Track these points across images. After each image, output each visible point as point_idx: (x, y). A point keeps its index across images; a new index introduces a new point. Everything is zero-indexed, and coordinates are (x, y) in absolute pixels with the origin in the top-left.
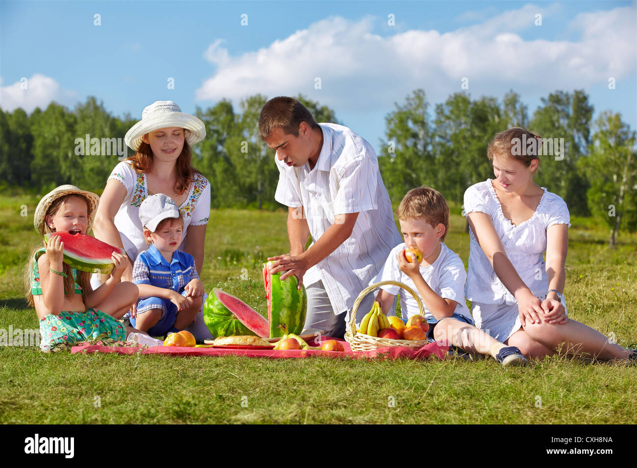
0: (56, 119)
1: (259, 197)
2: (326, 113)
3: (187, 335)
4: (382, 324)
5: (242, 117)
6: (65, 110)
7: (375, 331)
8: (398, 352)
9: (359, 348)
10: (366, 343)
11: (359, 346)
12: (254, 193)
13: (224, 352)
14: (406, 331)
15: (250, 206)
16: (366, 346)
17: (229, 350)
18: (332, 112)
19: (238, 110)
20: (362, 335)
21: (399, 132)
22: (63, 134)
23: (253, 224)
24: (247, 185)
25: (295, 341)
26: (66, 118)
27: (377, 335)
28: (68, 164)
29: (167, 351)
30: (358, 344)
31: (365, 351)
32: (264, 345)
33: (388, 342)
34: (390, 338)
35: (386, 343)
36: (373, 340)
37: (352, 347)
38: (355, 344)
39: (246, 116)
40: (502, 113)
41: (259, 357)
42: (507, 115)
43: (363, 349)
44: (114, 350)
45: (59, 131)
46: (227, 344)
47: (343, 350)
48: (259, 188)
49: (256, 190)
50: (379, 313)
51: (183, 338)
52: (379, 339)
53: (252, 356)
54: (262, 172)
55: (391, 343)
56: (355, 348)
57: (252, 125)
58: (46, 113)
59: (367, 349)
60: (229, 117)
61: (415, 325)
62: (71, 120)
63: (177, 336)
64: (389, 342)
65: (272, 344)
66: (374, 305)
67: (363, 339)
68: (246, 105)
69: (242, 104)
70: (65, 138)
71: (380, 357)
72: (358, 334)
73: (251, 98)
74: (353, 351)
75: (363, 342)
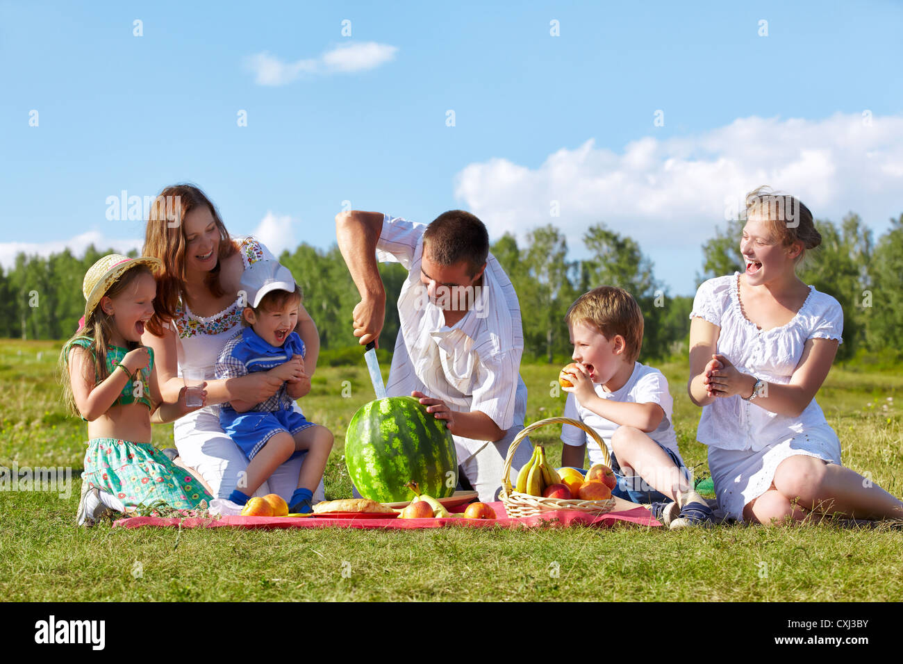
0: (309, 263)
1: (549, 348)
2: (628, 246)
3: (275, 499)
4: (547, 478)
5: (527, 253)
6: (318, 252)
7: (537, 488)
8: (569, 518)
9: (517, 513)
10: (524, 505)
11: (515, 510)
12: (543, 344)
13: (321, 522)
14: (582, 487)
15: (540, 360)
16: (525, 510)
17: (329, 519)
18: (636, 244)
19: (523, 244)
20: (520, 494)
21: (718, 265)
22: (317, 280)
23: (540, 381)
24: (534, 334)
25: (426, 506)
26: (321, 261)
27: (540, 493)
28: (323, 315)
29: (243, 522)
30: (515, 508)
31: (525, 516)
32: (383, 511)
33: (554, 503)
34: (559, 497)
35: (551, 504)
36: (534, 501)
37: (508, 512)
38: (511, 507)
39: (532, 252)
40: (842, 238)
41: (370, 528)
42: (846, 240)
43: (522, 515)
44: (171, 522)
45: (312, 277)
46: (330, 511)
47: (494, 517)
48: (549, 338)
49: (546, 340)
50: (541, 463)
51: (268, 504)
52: (543, 499)
53: (360, 527)
54: (553, 318)
55: (559, 504)
56: (512, 512)
57: (540, 263)
58: (296, 256)
59: (527, 515)
60: (513, 254)
61: (596, 478)
62: (325, 264)
63: (260, 501)
64: (557, 503)
65: (395, 511)
66: (534, 452)
67: (521, 501)
68: (533, 239)
69: (529, 237)
70: (319, 284)
71: (545, 525)
72: (514, 493)
73: (539, 229)
74: (510, 517)
75: (520, 504)
